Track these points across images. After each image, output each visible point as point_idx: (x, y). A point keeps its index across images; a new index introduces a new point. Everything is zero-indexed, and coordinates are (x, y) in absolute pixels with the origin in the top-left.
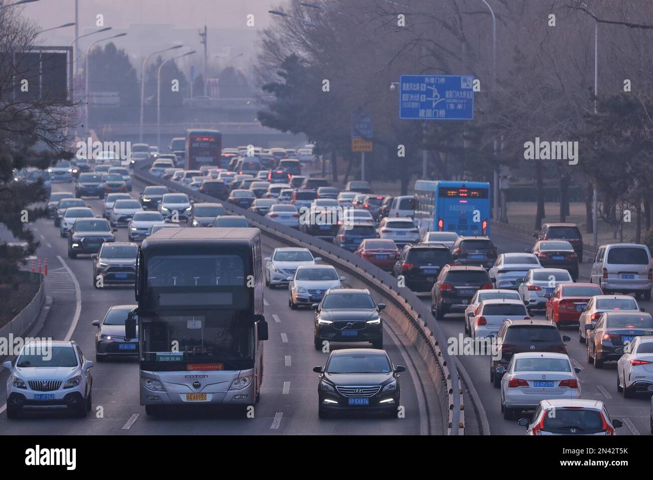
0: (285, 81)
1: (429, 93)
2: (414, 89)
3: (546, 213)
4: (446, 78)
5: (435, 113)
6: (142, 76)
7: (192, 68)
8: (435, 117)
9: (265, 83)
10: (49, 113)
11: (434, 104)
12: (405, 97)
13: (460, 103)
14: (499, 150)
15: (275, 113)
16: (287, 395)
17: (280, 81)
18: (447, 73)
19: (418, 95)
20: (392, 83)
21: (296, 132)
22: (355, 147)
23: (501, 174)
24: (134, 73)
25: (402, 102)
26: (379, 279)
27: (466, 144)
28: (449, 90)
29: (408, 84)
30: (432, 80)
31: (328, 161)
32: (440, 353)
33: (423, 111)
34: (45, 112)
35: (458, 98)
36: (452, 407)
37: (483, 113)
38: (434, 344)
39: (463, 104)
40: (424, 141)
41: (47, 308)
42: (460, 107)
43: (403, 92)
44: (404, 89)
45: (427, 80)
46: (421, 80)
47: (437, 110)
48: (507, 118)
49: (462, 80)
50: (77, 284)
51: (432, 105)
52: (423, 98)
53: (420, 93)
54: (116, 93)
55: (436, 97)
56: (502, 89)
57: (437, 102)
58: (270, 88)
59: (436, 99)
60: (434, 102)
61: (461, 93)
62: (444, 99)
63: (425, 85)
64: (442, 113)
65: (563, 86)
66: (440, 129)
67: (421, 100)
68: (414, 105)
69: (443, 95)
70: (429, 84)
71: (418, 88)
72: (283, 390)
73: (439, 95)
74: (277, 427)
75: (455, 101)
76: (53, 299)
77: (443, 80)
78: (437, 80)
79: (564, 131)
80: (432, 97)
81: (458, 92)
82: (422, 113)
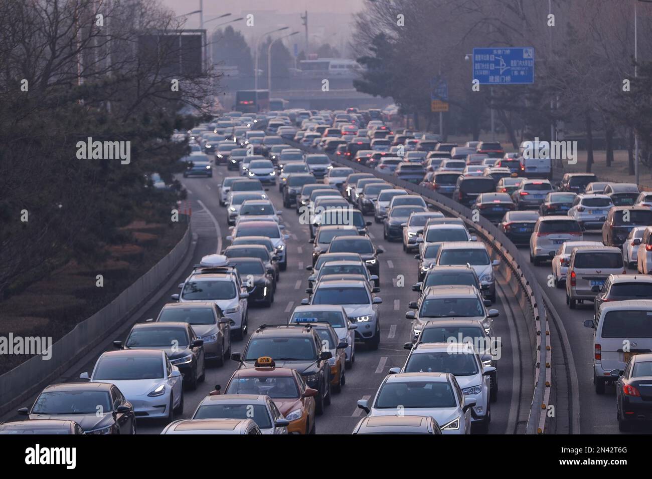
0: (375, 55)
1: (497, 63)
2: (485, 59)
3: (595, 159)
4: (511, 50)
5: (503, 78)
6: (255, 53)
7: (296, 46)
8: (502, 82)
9: (359, 56)
10: (197, 84)
11: (501, 72)
12: (478, 66)
13: (522, 70)
14: (555, 108)
15: (367, 81)
16: (398, 311)
17: (371, 55)
18: (511, 46)
19: (488, 64)
20: (467, 55)
21: (385, 96)
22: (434, 108)
23: (558, 128)
24: (248, 50)
25: (475, 70)
26: (464, 215)
27: (527, 104)
28: (513, 60)
29: (479, 56)
30: (500, 52)
31: (411, 120)
32: (522, 275)
33: (493, 77)
34: (194, 83)
35: (521, 66)
36: (538, 318)
37: (542, 78)
38: (516, 267)
39: (525, 71)
40: (492, 102)
41: (194, 243)
42: (522, 73)
43: (476, 62)
44: (476, 60)
45: (495, 52)
46: (490, 52)
47: (504, 77)
48: (563, 82)
49: (524, 51)
50: (217, 224)
51: (499, 73)
52: (493, 67)
53: (490, 62)
54: (236, 67)
55: (503, 65)
56: (557, 58)
57: (504, 70)
58: (362, 61)
59: (503, 67)
60: (501, 69)
61: (523, 62)
62: (509, 67)
63: (493, 56)
64: (508, 78)
65: (607, 55)
66: (505, 91)
67: (491, 68)
68: (485, 73)
69: (508, 64)
70: (496, 55)
71: (488, 59)
72: (395, 308)
73: (505, 64)
74: (393, 337)
75: (519, 68)
76: (198, 235)
77: (508, 52)
78: (504, 52)
79: (610, 92)
80: (499, 66)
81: (521, 61)
82: (491, 79)
